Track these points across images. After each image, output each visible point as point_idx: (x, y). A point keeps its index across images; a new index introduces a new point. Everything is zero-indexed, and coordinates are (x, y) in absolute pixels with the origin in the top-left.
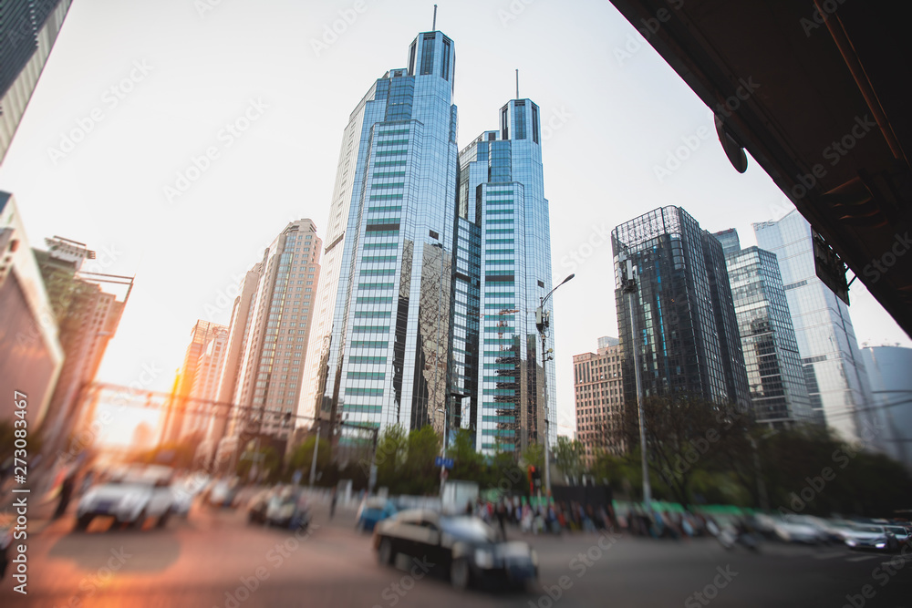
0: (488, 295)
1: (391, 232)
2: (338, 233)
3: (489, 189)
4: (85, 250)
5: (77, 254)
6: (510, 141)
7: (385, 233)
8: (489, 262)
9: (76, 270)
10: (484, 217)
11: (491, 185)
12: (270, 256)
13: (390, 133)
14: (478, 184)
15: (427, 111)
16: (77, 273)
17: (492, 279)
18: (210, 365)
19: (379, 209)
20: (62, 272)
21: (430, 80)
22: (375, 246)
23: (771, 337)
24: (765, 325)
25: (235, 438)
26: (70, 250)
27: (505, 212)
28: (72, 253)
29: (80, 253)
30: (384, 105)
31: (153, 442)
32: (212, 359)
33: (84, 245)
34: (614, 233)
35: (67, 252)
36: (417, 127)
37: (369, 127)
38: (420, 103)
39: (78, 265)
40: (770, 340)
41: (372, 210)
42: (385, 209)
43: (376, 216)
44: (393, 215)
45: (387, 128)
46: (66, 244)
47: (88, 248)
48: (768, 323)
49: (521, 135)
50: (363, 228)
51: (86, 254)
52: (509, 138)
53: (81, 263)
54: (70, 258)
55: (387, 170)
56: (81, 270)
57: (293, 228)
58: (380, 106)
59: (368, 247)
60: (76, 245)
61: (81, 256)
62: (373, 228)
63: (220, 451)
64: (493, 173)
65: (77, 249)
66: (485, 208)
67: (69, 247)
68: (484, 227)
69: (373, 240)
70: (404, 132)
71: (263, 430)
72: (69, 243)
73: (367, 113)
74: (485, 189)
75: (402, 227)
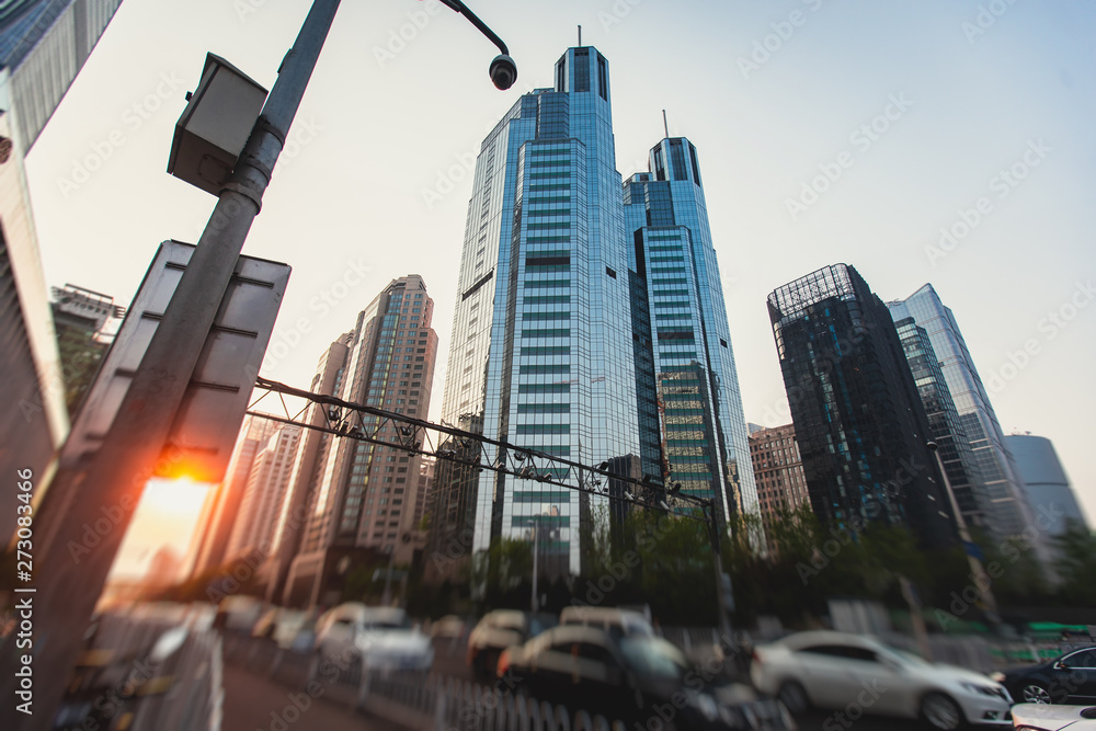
0: (664, 356)
1: (559, 266)
2: (484, 271)
3: (651, 234)
4: (111, 305)
5: (98, 310)
6: (669, 182)
7: (551, 267)
8: (660, 317)
9: (95, 332)
10: (649, 265)
11: (653, 230)
12: (367, 320)
13: (545, 153)
14: (636, 229)
15: (588, 131)
16: (96, 335)
17: (666, 336)
18: (273, 464)
19: (541, 240)
20: (74, 331)
21: (587, 97)
22: (540, 284)
23: (943, 418)
24: (934, 404)
25: (320, 555)
26: (87, 303)
27: (673, 259)
28: (91, 308)
29: (103, 309)
30: (533, 124)
31: (183, 572)
32: (276, 456)
33: (111, 298)
34: (772, 297)
35: (83, 306)
36: (579, 147)
37: (516, 146)
38: (577, 122)
39: (99, 323)
40: (943, 421)
41: (531, 240)
42: (549, 240)
43: (537, 247)
44: (559, 247)
45: (541, 147)
46: (83, 296)
47: (116, 303)
48: (937, 402)
49: (680, 175)
50: (522, 262)
51: (111, 312)
52: (667, 179)
53: (104, 322)
54: (90, 314)
55: (546, 194)
56: (103, 331)
57: (398, 286)
58: (528, 123)
59: (529, 285)
60: (98, 298)
61: (105, 312)
62: (534, 262)
63: (292, 576)
64: (653, 217)
65: (100, 303)
66: (647, 255)
67: (88, 299)
68: (650, 276)
69: (536, 277)
70: (563, 152)
71: (360, 541)
72: (87, 294)
73: (512, 132)
74: (645, 234)
75: (573, 261)
